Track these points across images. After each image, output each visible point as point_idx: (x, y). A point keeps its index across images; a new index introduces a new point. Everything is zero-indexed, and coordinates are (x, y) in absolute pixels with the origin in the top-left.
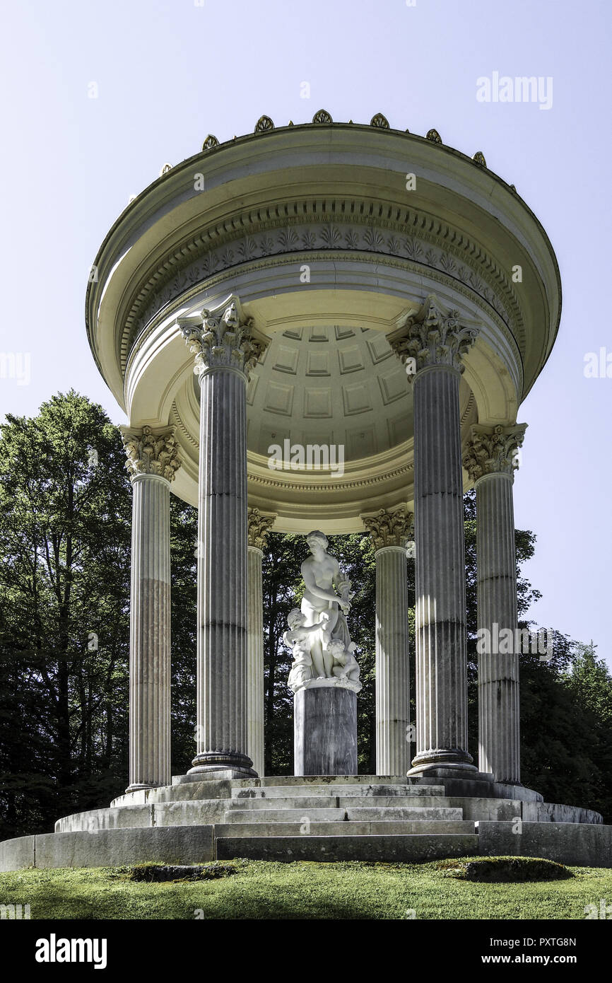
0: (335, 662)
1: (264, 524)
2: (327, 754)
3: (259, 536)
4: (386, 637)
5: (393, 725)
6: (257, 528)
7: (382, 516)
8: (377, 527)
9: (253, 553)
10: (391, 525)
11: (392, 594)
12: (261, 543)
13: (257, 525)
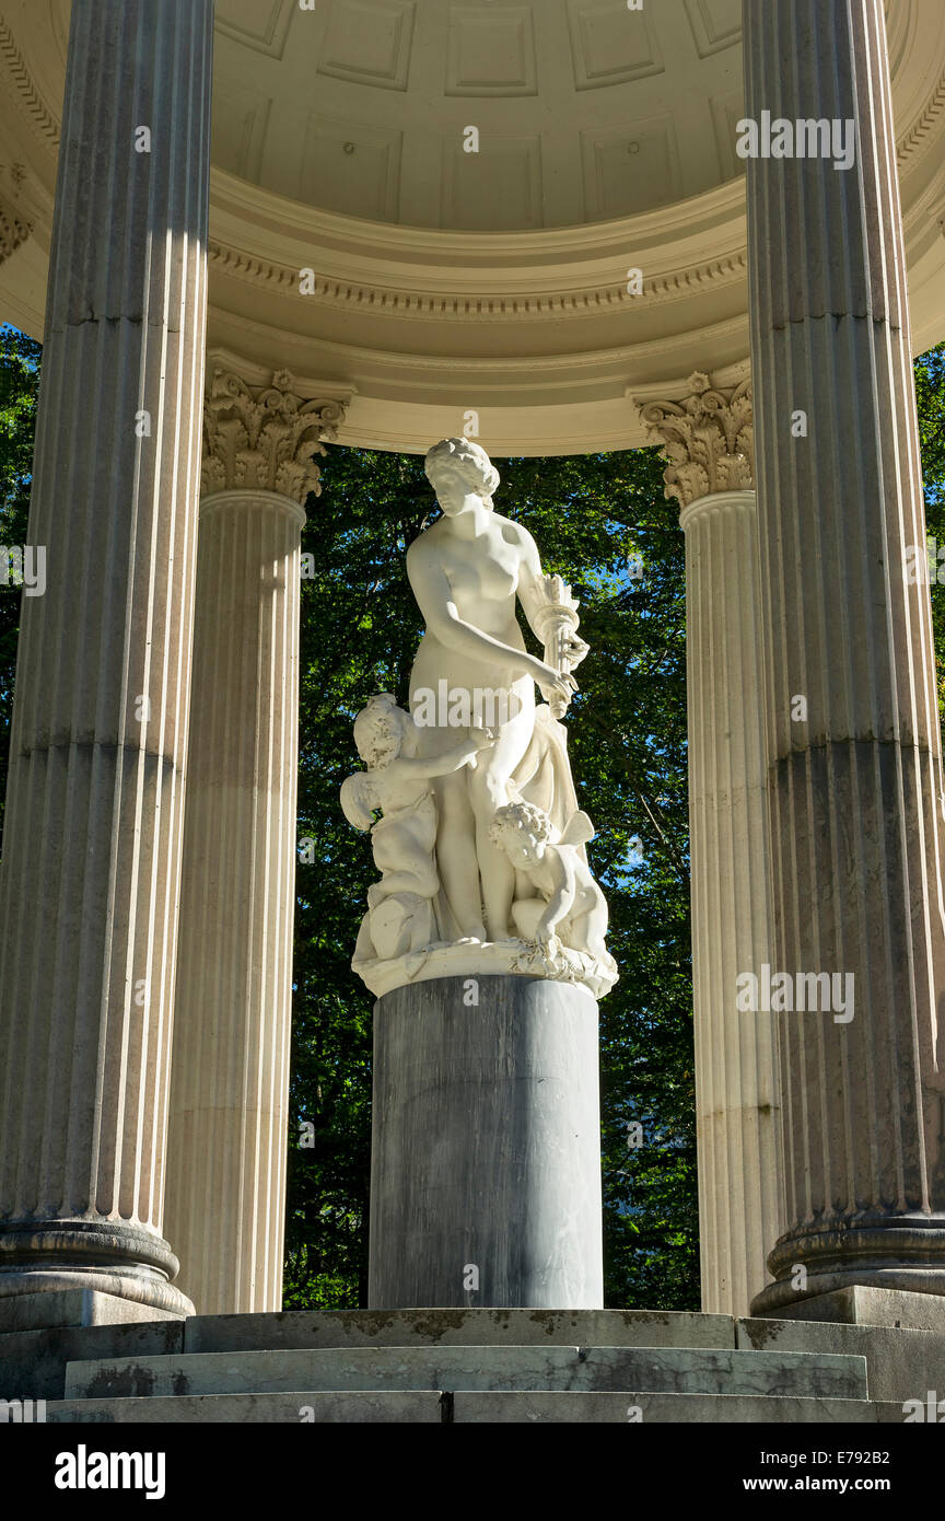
0: (522, 884)
1: (313, 420)
2: (485, 1231)
3: (294, 458)
4: (721, 799)
5: (753, 1127)
6: (285, 432)
7: (700, 395)
8: (686, 431)
9: (271, 514)
10: (730, 425)
11: (737, 649)
12: (298, 483)
13: (284, 423)
